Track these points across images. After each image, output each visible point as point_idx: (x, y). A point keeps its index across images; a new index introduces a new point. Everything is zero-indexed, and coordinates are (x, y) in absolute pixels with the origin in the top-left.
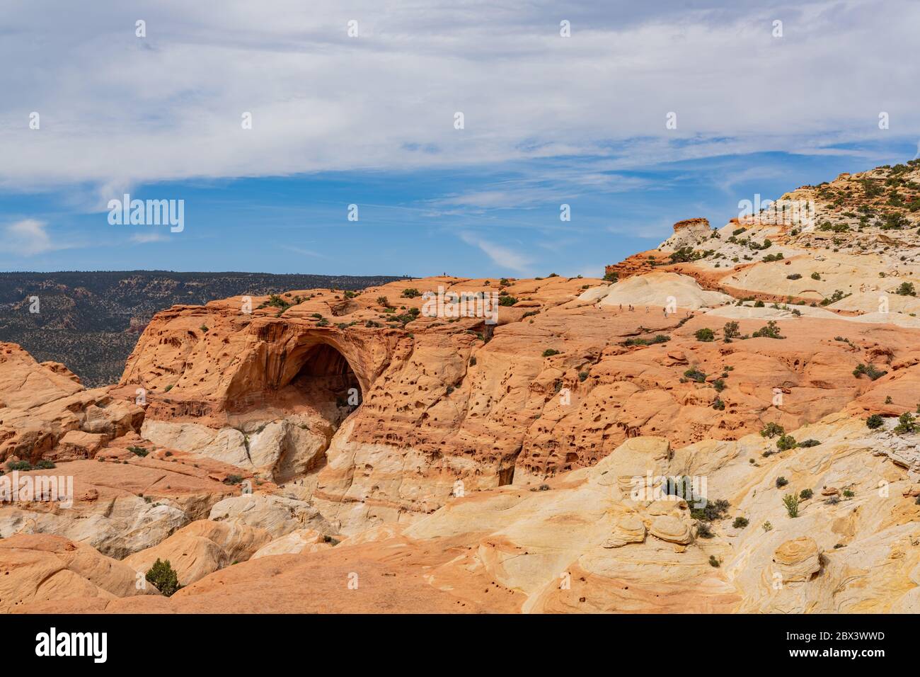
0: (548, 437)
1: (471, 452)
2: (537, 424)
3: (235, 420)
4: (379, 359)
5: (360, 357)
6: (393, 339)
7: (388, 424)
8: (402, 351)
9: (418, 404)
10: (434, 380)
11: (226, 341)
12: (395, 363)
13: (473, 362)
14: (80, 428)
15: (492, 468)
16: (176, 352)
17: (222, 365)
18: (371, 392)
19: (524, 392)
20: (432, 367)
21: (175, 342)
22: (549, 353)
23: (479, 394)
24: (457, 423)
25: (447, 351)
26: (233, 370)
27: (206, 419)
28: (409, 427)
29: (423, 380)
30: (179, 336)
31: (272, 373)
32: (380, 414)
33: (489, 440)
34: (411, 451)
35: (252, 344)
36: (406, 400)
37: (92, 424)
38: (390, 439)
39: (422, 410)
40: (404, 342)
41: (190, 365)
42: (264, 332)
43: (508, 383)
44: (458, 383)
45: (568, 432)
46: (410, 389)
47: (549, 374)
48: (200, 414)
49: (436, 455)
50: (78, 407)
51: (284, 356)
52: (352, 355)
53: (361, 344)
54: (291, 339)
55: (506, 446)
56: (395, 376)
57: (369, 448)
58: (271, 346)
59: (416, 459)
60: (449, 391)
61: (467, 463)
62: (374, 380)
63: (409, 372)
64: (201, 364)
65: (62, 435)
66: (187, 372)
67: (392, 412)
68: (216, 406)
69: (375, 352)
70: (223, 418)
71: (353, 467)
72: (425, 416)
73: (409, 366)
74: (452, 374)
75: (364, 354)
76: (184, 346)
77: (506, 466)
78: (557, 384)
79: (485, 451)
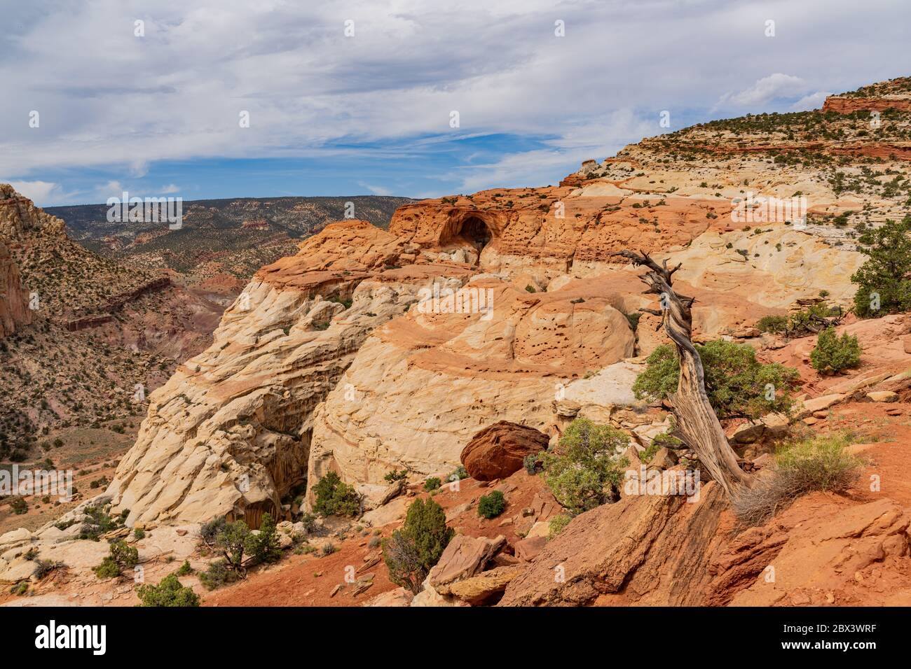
0: (587, 247)
1: (553, 255)
2: (580, 243)
3: (444, 249)
4: (505, 222)
5: (495, 221)
6: (509, 213)
7: (514, 247)
8: (515, 218)
9: (526, 238)
10: (531, 229)
11: (434, 217)
12: (512, 223)
13: (545, 221)
14: (404, 252)
15: (564, 261)
16: (411, 223)
17: (434, 228)
18: (504, 235)
19: (572, 231)
20: (529, 223)
21: (409, 219)
22: (577, 216)
23: (550, 233)
24: (543, 245)
25: (534, 217)
26: (440, 229)
27: (432, 249)
28: (523, 247)
29: (526, 229)
30: (411, 216)
31: (454, 230)
32: (509, 243)
33: (561, 250)
34: (525, 257)
35: (445, 219)
36: (520, 237)
37: (408, 251)
38: (516, 253)
39: (527, 241)
40: (514, 214)
41: (420, 228)
42: (451, 213)
43: (564, 228)
44: (539, 230)
45: (596, 245)
46: (521, 232)
47: (582, 223)
48: (429, 247)
49: (537, 257)
50: (401, 244)
51: (458, 223)
52: (489, 221)
53: (495, 216)
54: (461, 216)
55: (569, 252)
56: (514, 227)
57: (507, 257)
58: (453, 219)
59: (528, 260)
60: (537, 232)
61: (552, 260)
62: (503, 230)
63: (519, 226)
64: (425, 228)
65: (399, 255)
66: (418, 231)
67: (515, 242)
68: (436, 244)
69: (503, 220)
70: (439, 249)
71: (500, 265)
72: (529, 243)
73: (518, 223)
74: (537, 226)
75: (497, 220)
76: (414, 221)
77: (569, 260)
78: (586, 227)
79: (560, 255)
